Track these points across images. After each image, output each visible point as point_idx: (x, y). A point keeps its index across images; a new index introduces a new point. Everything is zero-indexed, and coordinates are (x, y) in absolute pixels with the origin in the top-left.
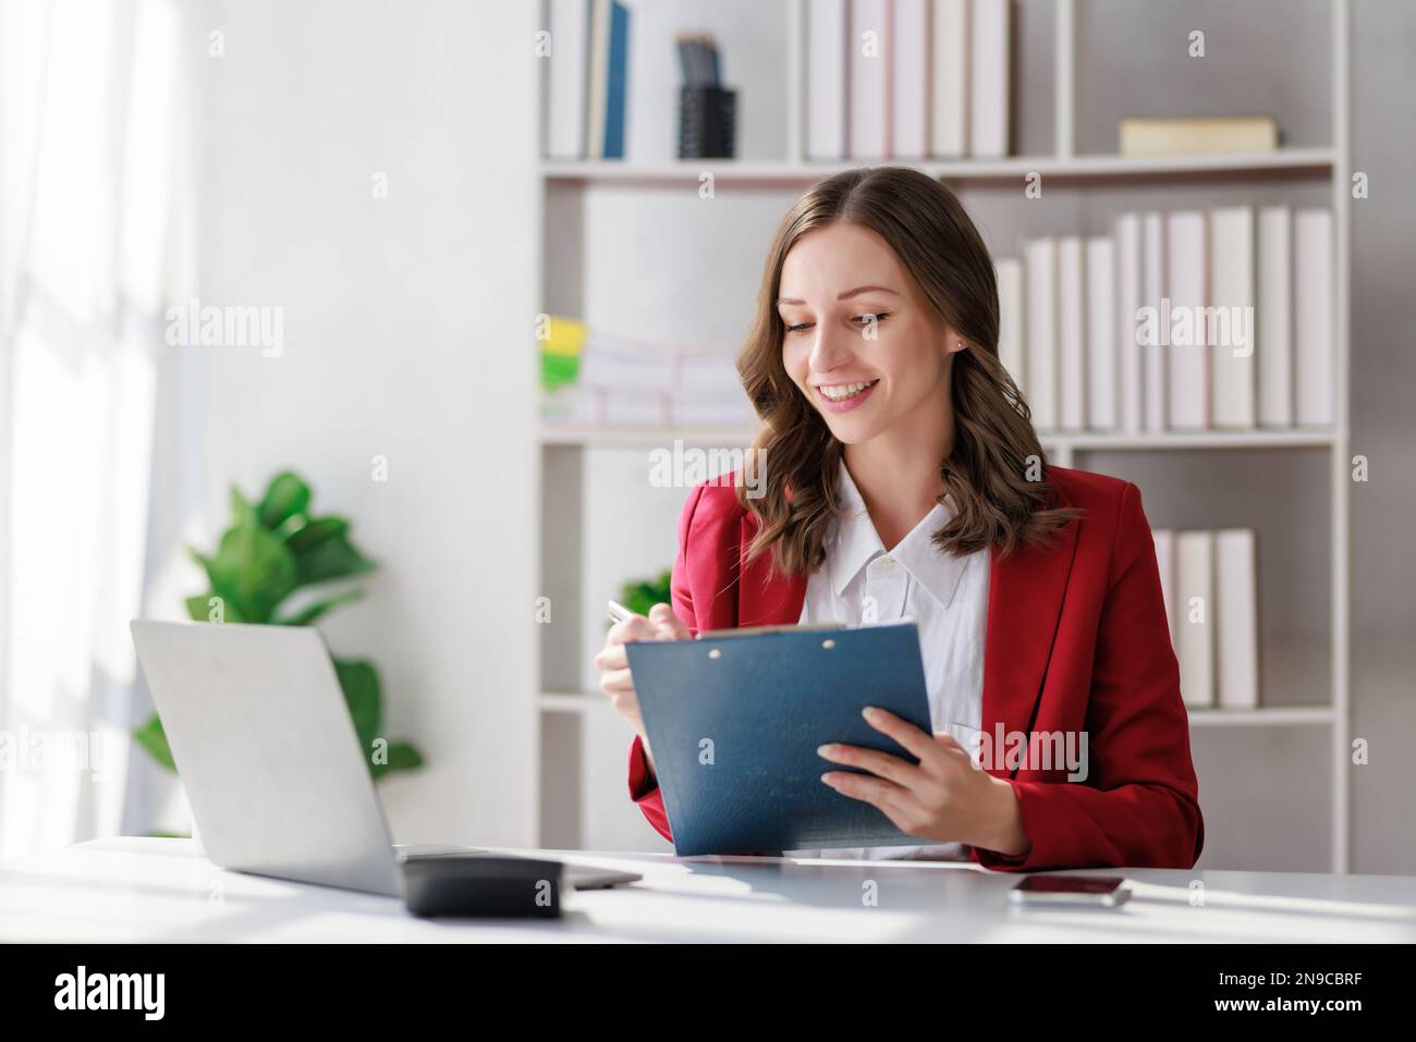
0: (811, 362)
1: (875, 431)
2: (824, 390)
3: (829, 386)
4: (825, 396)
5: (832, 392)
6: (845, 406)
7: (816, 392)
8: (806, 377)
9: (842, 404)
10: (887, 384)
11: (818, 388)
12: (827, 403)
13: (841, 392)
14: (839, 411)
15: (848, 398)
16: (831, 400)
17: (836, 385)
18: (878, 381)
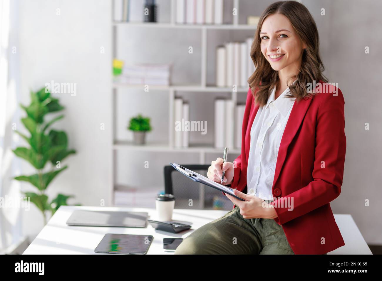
0: (267, 49)
1: (283, 67)
2: (271, 56)
3: (272, 55)
4: (271, 58)
5: (272, 57)
6: (276, 60)
7: (268, 57)
8: (266, 53)
9: (275, 60)
10: (287, 55)
11: (269, 56)
12: (271, 60)
13: (275, 57)
14: (274, 61)
15: (276, 58)
16: (272, 59)
17: (274, 55)
18: (285, 54)
